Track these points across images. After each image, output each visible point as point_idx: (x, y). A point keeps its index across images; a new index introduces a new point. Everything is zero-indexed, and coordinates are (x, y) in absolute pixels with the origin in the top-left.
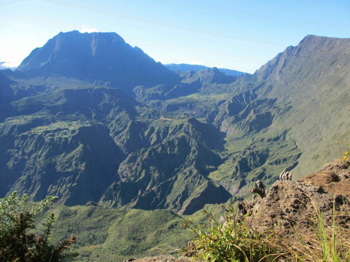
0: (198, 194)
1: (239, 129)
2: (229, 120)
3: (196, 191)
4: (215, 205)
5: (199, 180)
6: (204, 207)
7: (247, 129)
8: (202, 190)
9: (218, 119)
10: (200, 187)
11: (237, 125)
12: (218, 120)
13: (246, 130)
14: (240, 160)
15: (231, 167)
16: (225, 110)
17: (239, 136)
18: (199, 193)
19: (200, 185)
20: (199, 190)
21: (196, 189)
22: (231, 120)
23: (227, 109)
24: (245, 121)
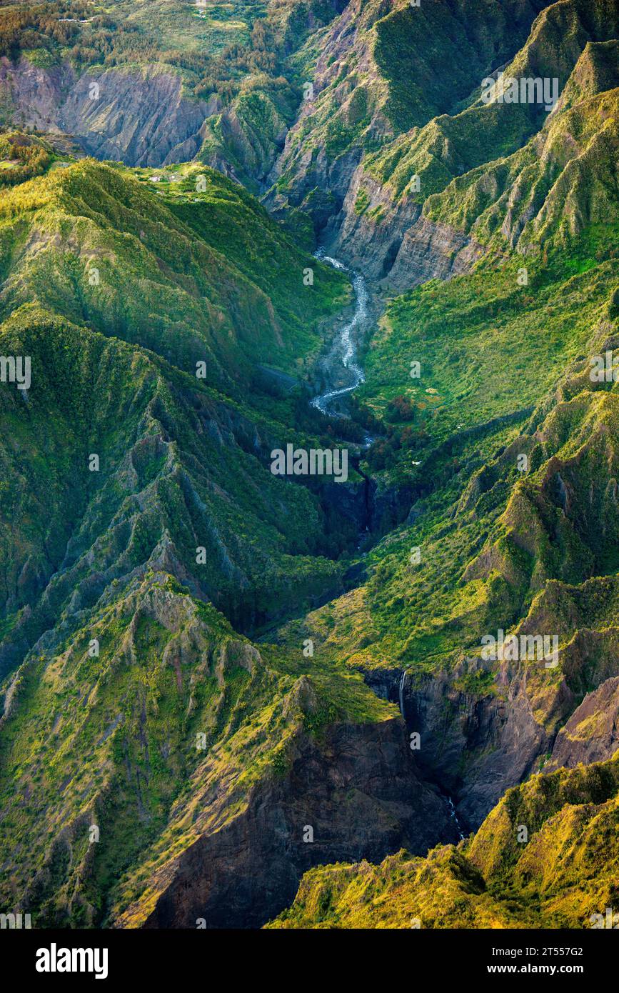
0: (230, 801)
1: (495, 223)
2: (399, 155)
3: (211, 776)
4: (385, 864)
5: (222, 684)
6: (300, 894)
7: (557, 218)
8: (264, 761)
9: (307, 159)
10: (237, 741)
11: (470, 194)
12: (303, 172)
13: (550, 232)
14: (538, 479)
15: (473, 551)
16: (354, 81)
17: (497, 292)
18: (238, 793)
19: (236, 727)
20: (235, 762)
21: (209, 761)
22: (422, 158)
23: (374, 67)
24: (535, 153)
